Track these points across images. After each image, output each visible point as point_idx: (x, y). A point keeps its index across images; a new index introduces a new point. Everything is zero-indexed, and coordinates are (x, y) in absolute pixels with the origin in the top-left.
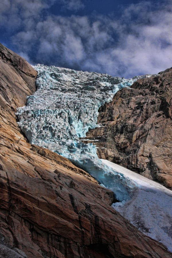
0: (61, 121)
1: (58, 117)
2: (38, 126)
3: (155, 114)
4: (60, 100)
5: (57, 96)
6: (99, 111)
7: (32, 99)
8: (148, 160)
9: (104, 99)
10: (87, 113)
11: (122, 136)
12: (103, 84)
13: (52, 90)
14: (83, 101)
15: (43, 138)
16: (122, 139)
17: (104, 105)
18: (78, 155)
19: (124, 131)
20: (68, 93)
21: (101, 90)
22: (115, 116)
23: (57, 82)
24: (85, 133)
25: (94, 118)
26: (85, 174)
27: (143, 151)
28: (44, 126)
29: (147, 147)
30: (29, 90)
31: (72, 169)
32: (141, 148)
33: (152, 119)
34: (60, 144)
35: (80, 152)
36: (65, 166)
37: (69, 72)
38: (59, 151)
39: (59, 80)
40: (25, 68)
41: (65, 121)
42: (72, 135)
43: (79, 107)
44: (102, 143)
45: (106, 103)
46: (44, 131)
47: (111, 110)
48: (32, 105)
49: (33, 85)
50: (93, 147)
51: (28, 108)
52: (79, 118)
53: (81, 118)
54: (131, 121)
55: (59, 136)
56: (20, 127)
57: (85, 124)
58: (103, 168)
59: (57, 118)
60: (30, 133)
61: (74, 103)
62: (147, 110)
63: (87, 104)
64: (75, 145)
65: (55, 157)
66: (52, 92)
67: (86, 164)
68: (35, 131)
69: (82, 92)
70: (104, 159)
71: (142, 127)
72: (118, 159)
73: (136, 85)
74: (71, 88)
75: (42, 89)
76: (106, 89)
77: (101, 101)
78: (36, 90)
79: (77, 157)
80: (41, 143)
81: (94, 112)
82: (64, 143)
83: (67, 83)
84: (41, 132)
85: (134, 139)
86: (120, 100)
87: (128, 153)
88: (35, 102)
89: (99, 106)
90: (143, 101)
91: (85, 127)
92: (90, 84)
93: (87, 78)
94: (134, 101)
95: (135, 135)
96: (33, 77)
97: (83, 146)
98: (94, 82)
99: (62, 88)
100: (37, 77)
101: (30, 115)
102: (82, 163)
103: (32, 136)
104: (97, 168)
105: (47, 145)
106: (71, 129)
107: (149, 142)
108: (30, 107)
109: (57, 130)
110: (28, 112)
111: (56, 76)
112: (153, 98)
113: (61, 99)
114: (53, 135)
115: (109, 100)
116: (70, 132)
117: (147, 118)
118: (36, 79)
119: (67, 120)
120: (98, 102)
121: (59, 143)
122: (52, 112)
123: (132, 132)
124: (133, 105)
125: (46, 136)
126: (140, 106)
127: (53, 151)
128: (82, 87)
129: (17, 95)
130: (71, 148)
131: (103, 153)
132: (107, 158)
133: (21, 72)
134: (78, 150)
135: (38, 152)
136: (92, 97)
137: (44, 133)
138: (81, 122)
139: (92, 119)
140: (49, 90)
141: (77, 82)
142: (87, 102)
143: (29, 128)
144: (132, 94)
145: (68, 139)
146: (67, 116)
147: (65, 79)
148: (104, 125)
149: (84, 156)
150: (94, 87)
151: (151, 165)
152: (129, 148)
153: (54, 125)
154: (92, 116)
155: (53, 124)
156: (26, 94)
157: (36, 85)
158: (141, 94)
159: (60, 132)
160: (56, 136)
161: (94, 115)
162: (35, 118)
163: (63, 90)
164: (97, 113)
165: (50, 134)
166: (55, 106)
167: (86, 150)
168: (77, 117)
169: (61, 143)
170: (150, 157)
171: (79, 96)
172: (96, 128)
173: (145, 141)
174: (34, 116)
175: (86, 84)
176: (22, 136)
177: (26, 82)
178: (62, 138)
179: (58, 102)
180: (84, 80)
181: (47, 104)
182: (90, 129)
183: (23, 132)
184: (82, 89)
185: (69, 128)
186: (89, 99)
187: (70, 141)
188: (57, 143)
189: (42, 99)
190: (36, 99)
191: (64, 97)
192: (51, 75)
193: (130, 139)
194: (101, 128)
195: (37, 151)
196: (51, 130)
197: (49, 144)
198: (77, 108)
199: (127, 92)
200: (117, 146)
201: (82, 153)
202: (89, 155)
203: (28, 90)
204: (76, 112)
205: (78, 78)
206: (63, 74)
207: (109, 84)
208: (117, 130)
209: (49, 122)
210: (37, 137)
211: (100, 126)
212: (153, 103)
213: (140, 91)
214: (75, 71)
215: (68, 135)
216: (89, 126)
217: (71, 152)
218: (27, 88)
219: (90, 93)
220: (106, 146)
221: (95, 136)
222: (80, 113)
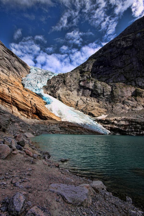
0: (35, 82)
3: (62, 83)
8: (58, 95)
11: (53, 88)
12: (50, 74)
15: (28, 86)
16: (52, 89)
19: (53, 87)
22: (51, 83)
26: (39, 97)
27: (57, 93)
29: (59, 92)
31: (35, 95)
32: (57, 92)
33: (61, 85)
36: (33, 94)
38: (32, 90)
39: (37, 71)
40: (27, 66)
47: (50, 81)
49: (29, 72)
54: (55, 85)
55: (33, 86)
56: (22, 83)
60: (24, 84)
62: (60, 82)
68: (26, 84)
71: (58, 86)
72: (50, 94)
73: (58, 75)
76: (50, 75)
79: (37, 92)
80: (27, 88)
82: (34, 88)
85: (56, 89)
86: (53, 79)
87: (54, 93)
90: (59, 80)
92: (46, 73)
94: (57, 80)
95: (56, 88)
96: (29, 69)
97: (40, 89)
101: (26, 80)
104: (42, 96)
107: (59, 90)
110: (25, 79)
111: (36, 70)
112: (62, 79)
114: (31, 86)
115: (50, 78)
116: (37, 86)
117: (60, 84)
119: (37, 82)
120: (47, 79)
123: (55, 87)
124: (56, 80)
126: (58, 81)
127: (31, 90)
129: (23, 74)
130: (36, 90)
132: (47, 94)
133: (25, 67)
137: (28, 85)
144: (57, 77)
149: (39, 92)
151: (59, 96)
152: (54, 92)
156: (26, 74)
158: (59, 78)
164: (47, 82)
165: (30, 85)
170: (59, 94)
173: (58, 90)
174: (27, 80)
176: (22, 85)
177: (27, 70)
182: (44, 86)
183: (23, 84)
185: (37, 84)
192: (35, 69)
193: (54, 89)
194: (47, 86)
196: (31, 84)
199: (55, 77)
200: (51, 91)
207: (51, 74)
208: (51, 87)
212: (62, 80)
213: (59, 77)
214: (42, 69)
215: (36, 87)
219: (45, 76)
220: (48, 91)
221: (45, 88)
222: (41, 81)
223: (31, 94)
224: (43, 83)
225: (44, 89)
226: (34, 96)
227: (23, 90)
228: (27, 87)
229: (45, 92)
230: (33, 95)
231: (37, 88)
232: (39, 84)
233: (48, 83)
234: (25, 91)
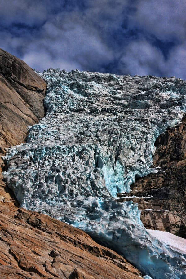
1: (77, 158)
2: (36, 177)
4: (85, 129)
5: (81, 122)
6: (156, 144)
7: (37, 131)
9: (164, 121)
10: (132, 149)
12: (165, 95)
13: (73, 113)
14: (126, 127)
15: (43, 196)
17: (166, 132)
18: (104, 223)
20: (101, 116)
21: (162, 107)
22: (185, 151)
23: (82, 97)
24: (129, 184)
25: (146, 156)
26: (115, 257)
28: (47, 175)
30: (32, 115)
31: (90, 249)
34: (73, 206)
35: (108, 217)
36: (76, 243)
37: (104, 79)
38: (70, 218)
39: (86, 95)
40: (25, 78)
41: (87, 164)
42: (98, 189)
43: (117, 138)
44: (159, 201)
45: (168, 128)
46: (45, 185)
47: (177, 141)
48: (34, 142)
49: (39, 106)
50: (133, 208)
51: (28, 147)
52: (117, 158)
53: (120, 159)
55: (71, 192)
56: (5, 180)
57: (128, 168)
58: (148, 244)
59: (73, 160)
60: (22, 189)
61: (109, 132)
63: (133, 133)
64: (99, 205)
65: (59, 229)
66: (72, 116)
67: (118, 238)
69: (126, 113)
70: (161, 230)
74: (108, 106)
75: (55, 112)
76: (170, 104)
77: (159, 126)
78: (45, 115)
79: (101, 228)
80: (39, 206)
81: (147, 147)
82: (80, 203)
83: (100, 99)
84: (41, 185)
88: (40, 135)
89: (155, 135)
91: (129, 175)
92: (142, 97)
93: (136, 86)
96: (40, 91)
97: (114, 207)
98: (148, 94)
99: (90, 109)
100: (47, 91)
101: (27, 158)
102: (110, 237)
103: (24, 195)
105: (48, 207)
106: (97, 177)
108: (31, 144)
109: (69, 180)
110: (24, 153)
111: (80, 87)
113: (87, 126)
114: (62, 190)
115: (174, 123)
116: (93, 185)
118: (45, 95)
119: (92, 162)
120: (155, 128)
121: (71, 204)
122: (67, 149)
125: (50, 192)
127: (59, 219)
128: (126, 104)
130: (91, 212)
131: (160, 220)
132: (168, 229)
133: (17, 85)
134: (105, 214)
135: (28, 222)
136: (143, 120)
137: (45, 188)
138: (120, 166)
139: (142, 158)
140: (68, 113)
141: (118, 95)
142: (133, 130)
143: (20, 181)
145: (89, 195)
146: (92, 155)
147: (97, 92)
148: (165, 169)
150: (150, 102)
153: (64, 173)
154: (142, 153)
155: (63, 170)
156: (27, 123)
157: (44, 106)
159: (75, 184)
160: (67, 192)
161: (145, 152)
162: (34, 163)
163: (93, 112)
164: (153, 149)
165: (55, 189)
166: (75, 139)
167: (119, 214)
168: (113, 157)
169: (75, 203)
171: (119, 120)
172: (149, 175)
174: (34, 160)
175: (135, 98)
176: (7, 195)
177: (27, 102)
178: (77, 195)
179: (81, 133)
180: (132, 91)
181: (62, 137)
182: (138, 178)
184: (127, 107)
185: (92, 176)
186: (137, 124)
187: (91, 198)
188: (69, 203)
189: (54, 129)
190: (43, 130)
191: (92, 122)
192: (71, 86)
194: (158, 173)
195: (25, 220)
196: (59, 181)
197: (53, 206)
198: (114, 141)
201: (111, 219)
202: (124, 223)
203: (30, 116)
204: (111, 148)
205: (121, 88)
206: (93, 82)
207: (176, 95)
209: (58, 168)
210: (33, 196)
211: (156, 171)
214: (115, 76)
216: (137, 172)
217: (92, 218)
218: (29, 112)
219: (139, 112)
220: (167, 207)
221: (148, 190)
222: (119, 149)
223: (62, 245)
224: (130, 158)
225: (139, 202)
226: (85, 254)
227: (17, 228)
228: (38, 202)
229: (148, 217)
230: (77, 250)
231: (99, 201)
232: (104, 169)
233: (160, 154)
234: (29, 232)
